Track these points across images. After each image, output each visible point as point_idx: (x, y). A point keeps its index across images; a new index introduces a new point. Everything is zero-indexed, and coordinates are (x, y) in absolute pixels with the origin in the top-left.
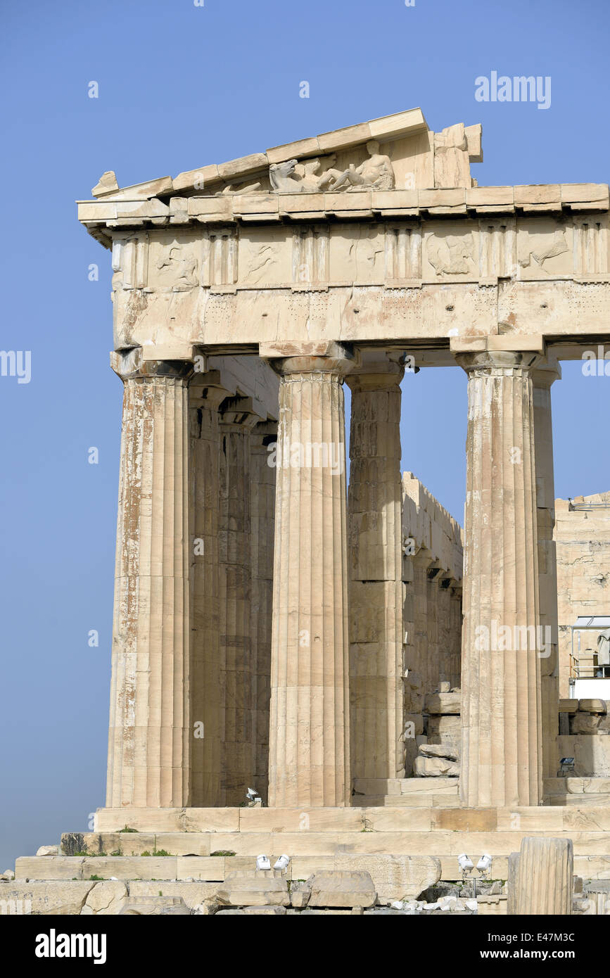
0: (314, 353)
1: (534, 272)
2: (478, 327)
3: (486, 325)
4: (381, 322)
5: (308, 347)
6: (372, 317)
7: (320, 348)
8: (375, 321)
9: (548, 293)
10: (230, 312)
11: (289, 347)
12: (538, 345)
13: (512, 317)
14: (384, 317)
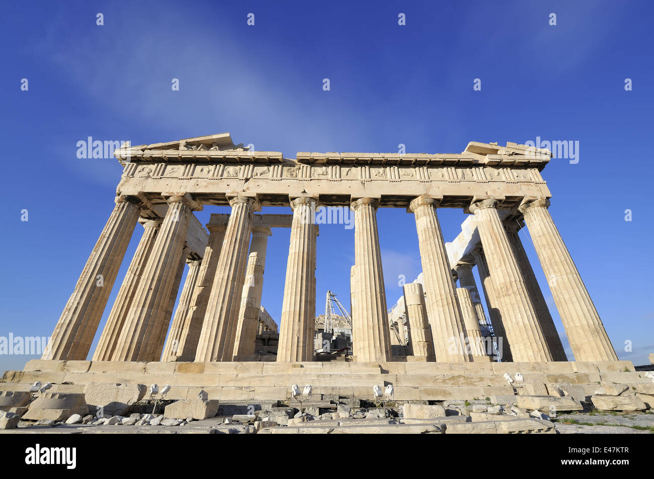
0: (180, 195)
1: (258, 177)
2: (237, 190)
3: (239, 190)
4: (205, 188)
5: (179, 193)
6: (202, 187)
7: (182, 194)
8: (203, 187)
9: (260, 182)
10: (156, 184)
11: (172, 193)
12: (255, 195)
13: (248, 188)
14: (206, 186)
